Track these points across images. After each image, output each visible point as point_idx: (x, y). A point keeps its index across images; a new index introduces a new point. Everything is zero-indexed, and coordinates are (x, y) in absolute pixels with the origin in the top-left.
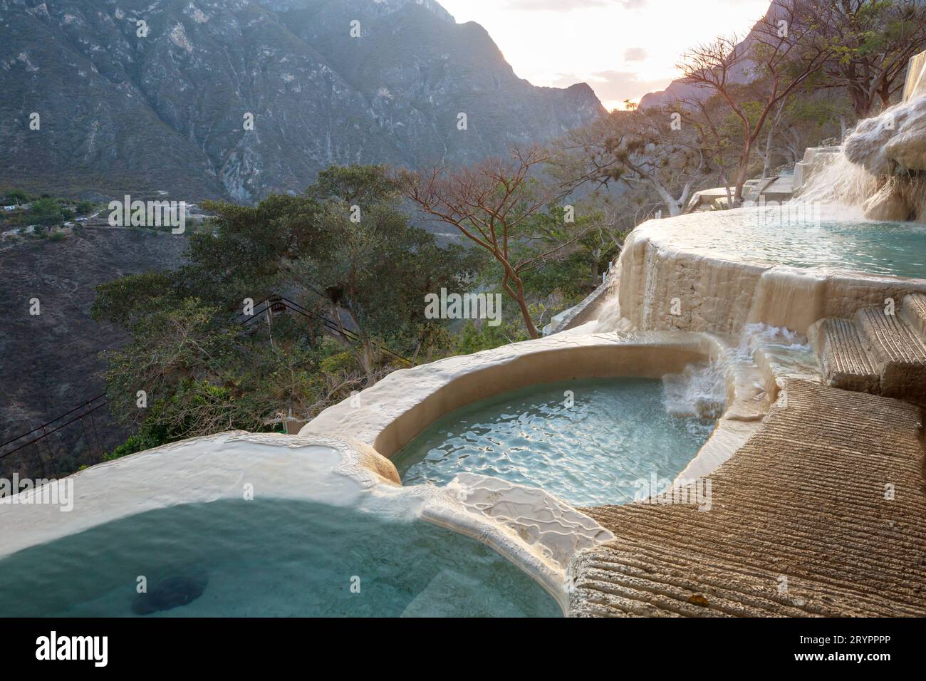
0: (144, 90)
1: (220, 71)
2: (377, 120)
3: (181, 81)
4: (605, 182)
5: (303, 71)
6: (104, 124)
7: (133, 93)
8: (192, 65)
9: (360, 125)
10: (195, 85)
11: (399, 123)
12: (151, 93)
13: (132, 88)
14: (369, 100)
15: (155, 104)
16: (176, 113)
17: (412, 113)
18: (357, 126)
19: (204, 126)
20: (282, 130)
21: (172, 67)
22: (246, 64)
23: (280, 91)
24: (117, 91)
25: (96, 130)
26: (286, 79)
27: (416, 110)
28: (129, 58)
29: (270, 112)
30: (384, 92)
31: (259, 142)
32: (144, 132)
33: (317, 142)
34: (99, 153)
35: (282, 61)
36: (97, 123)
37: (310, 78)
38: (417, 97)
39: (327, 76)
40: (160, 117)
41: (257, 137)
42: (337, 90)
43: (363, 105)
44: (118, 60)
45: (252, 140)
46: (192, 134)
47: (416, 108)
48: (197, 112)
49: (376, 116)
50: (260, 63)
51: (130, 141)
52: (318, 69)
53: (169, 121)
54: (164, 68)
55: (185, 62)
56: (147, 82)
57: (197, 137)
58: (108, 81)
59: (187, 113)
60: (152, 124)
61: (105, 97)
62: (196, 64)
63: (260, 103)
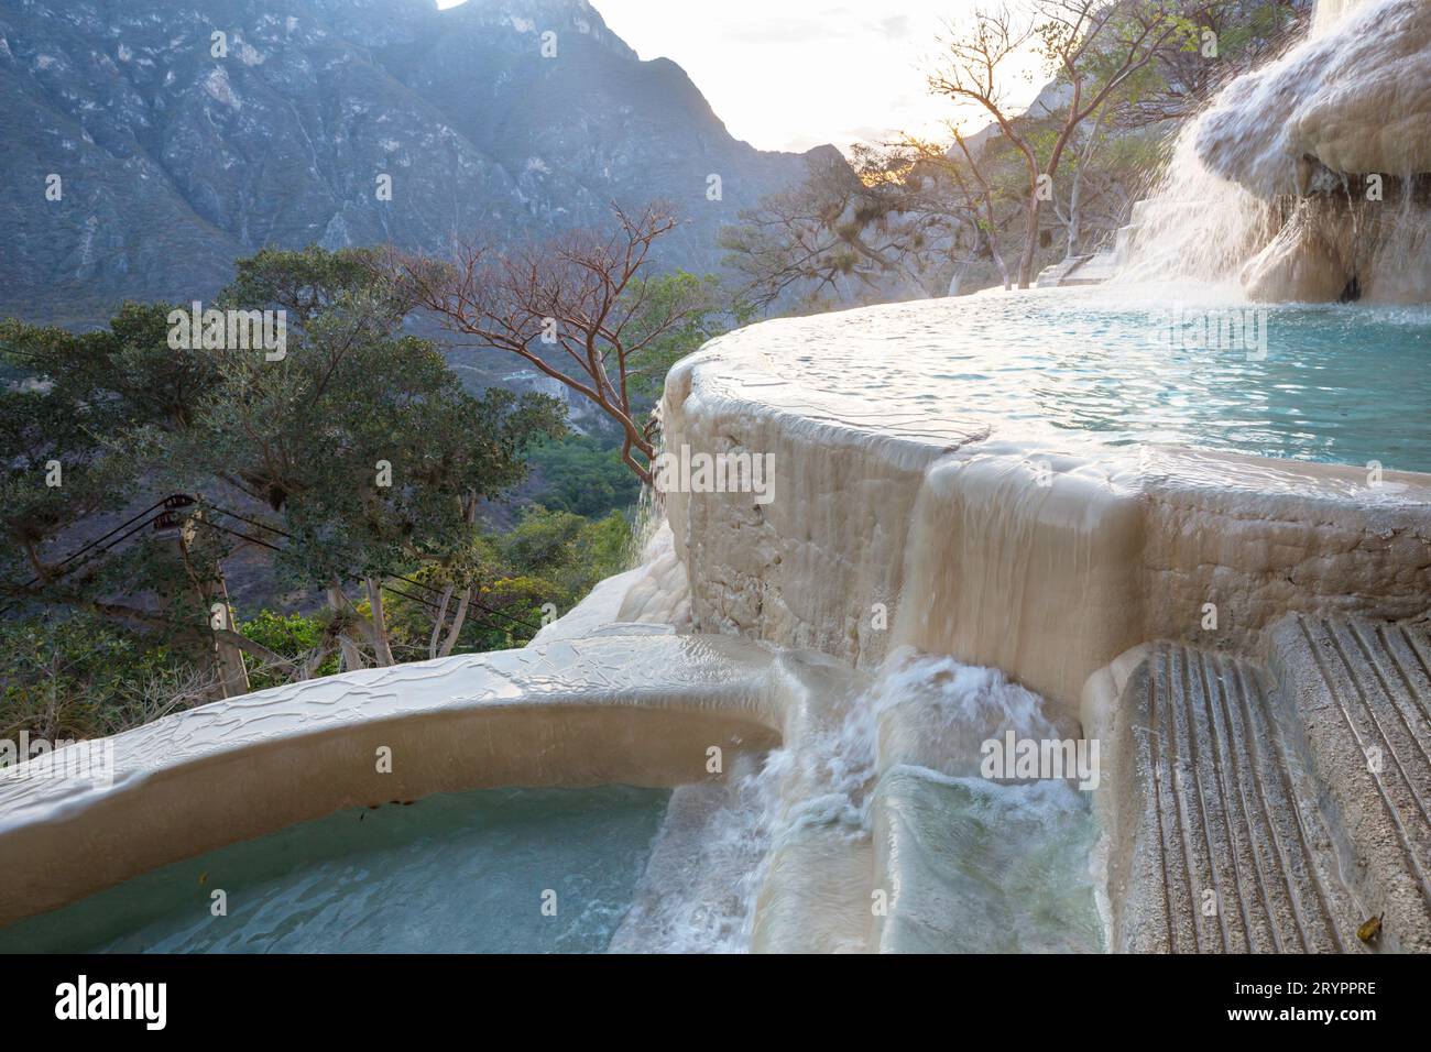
0: (167, 168)
1: (284, 137)
2: (528, 206)
3: (225, 153)
4: (829, 279)
5: (412, 134)
6: (106, 221)
7: (150, 173)
8: (241, 129)
9: (502, 212)
10: (248, 160)
11: (560, 209)
12: (178, 172)
13: (148, 165)
14: (514, 175)
15: (186, 189)
16: (218, 202)
17: (579, 194)
18: (497, 215)
19: (263, 221)
20: (384, 224)
21: (211, 132)
22: (325, 126)
23: (379, 165)
24: (124, 171)
25: (93, 230)
26: (386, 147)
27: (585, 190)
28: (142, 119)
29: (364, 197)
30: (536, 164)
31: (349, 242)
32: (169, 233)
33: (438, 239)
34: (100, 265)
35: (379, 120)
36: (94, 219)
37: (423, 144)
38: (585, 170)
39: (449, 142)
40: (194, 208)
41: (345, 235)
42: (465, 161)
43: (505, 184)
44: (125, 123)
45: (338, 240)
46: (245, 232)
47: (584, 186)
48: (252, 200)
49: (525, 200)
50: (347, 123)
51: (149, 246)
52: (436, 131)
53: (207, 214)
54: (198, 135)
55: (231, 124)
56: (173, 155)
57: (252, 237)
58: (110, 154)
59: (237, 202)
60: (181, 220)
61: (105, 180)
62: (249, 126)
63: (349, 185)
